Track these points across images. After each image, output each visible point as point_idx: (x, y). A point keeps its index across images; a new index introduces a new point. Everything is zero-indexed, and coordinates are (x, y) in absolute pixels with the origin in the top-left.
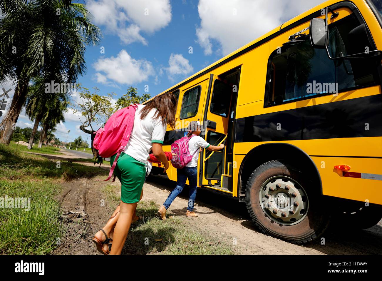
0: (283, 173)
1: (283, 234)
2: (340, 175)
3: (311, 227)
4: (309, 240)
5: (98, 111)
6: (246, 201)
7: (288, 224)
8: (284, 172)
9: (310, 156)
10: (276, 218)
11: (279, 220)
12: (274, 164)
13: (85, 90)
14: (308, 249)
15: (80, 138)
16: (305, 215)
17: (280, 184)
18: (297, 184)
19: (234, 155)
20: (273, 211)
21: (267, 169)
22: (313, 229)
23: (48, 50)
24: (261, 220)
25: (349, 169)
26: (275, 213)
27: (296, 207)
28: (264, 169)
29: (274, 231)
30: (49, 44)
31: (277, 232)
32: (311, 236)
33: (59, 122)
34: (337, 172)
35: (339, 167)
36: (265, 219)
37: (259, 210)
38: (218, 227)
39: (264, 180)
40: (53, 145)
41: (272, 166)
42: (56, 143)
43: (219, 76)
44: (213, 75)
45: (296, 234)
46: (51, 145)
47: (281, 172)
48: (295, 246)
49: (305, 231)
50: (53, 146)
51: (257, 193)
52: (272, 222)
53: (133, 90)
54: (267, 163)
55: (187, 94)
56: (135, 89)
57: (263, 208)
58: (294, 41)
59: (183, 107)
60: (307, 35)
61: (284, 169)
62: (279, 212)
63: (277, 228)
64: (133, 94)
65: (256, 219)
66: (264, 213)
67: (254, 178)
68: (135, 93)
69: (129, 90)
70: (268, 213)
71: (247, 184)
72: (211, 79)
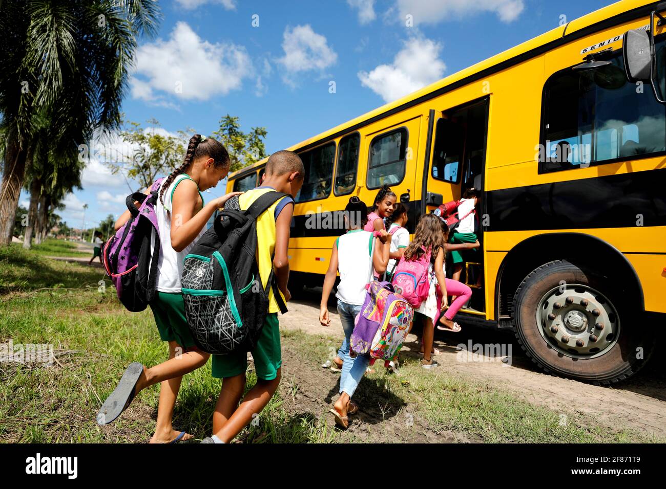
0: (576, 279)
1: (579, 372)
3: (625, 360)
4: (621, 379)
5: (161, 166)
6: (514, 326)
7: (587, 358)
8: (578, 278)
9: (624, 253)
10: (567, 349)
11: (571, 351)
12: (560, 267)
13: (134, 126)
14: (619, 391)
15: (112, 218)
16: (614, 343)
17: (571, 297)
18: (600, 295)
19: (485, 254)
20: (563, 340)
21: (547, 274)
22: (628, 361)
23: (65, 53)
24: (541, 353)
26: (565, 341)
27: (599, 331)
28: (543, 275)
29: (565, 369)
30: (65, 42)
31: (570, 370)
32: (625, 372)
33: (71, 191)
36: (549, 353)
37: (537, 339)
38: (472, 368)
39: (544, 291)
40: (56, 235)
41: (556, 270)
42: (61, 232)
43: (444, 112)
44: (434, 111)
45: (600, 371)
46: (52, 236)
47: (573, 278)
48: (600, 388)
49: (614, 366)
50: (56, 237)
51: (533, 312)
52: (560, 355)
53: (231, 121)
54: (548, 264)
55: (378, 142)
56: (235, 118)
57: (543, 334)
58: (594, 64)
59: (371, 167)
60: (615, 51)
61: (578, 274)
62: (573, 339)
63: (568, 363)
64: (231, 129)
65: (532, 352)
66: (545, 342)
67: (527, 289)
68: (236, 127)
69: (223, 123)
70: (553, 341)
71: (515, 300)
72: (431, 119)
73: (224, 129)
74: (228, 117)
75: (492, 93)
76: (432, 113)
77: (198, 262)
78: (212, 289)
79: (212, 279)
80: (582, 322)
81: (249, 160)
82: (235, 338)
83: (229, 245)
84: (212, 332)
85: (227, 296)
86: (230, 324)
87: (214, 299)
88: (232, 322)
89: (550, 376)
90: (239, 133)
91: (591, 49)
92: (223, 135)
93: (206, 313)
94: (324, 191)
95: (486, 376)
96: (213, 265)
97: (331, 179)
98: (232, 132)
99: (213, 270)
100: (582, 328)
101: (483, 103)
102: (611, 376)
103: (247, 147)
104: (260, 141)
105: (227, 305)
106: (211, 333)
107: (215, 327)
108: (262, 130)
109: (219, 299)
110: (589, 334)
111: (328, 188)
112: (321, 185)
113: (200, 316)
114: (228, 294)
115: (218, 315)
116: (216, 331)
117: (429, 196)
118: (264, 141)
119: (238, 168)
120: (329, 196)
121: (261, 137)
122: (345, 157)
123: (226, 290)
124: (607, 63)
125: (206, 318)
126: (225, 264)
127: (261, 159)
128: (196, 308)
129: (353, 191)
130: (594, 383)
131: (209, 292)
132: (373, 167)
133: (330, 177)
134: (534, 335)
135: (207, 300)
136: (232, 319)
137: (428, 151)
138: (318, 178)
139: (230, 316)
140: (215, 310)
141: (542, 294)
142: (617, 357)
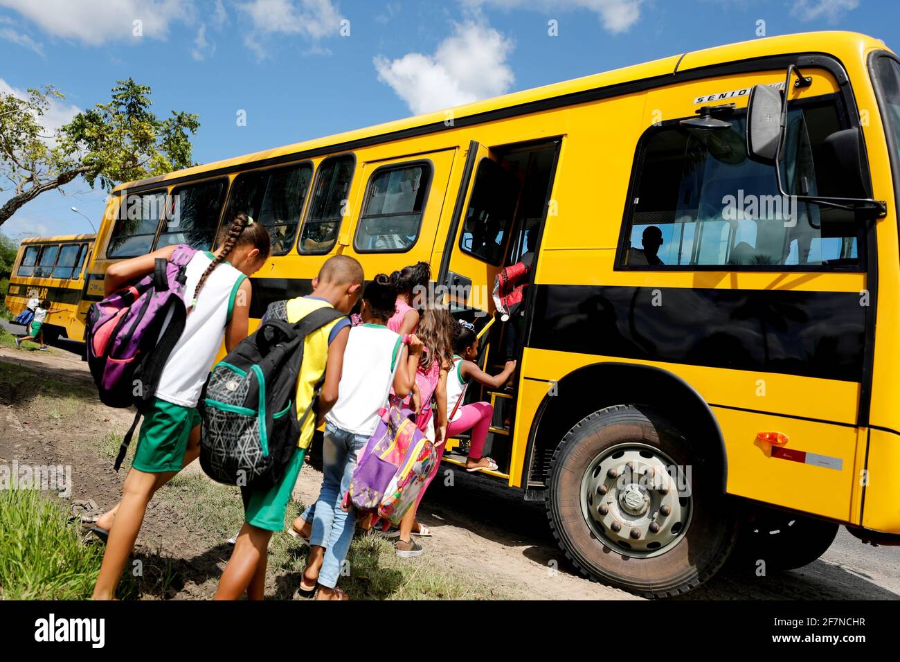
0: (644, 436)
1: (629, 578)
2: (766, 454)
3: (691, 563)
4: (683, 591)
6: (547, 499)
7: (642, 556)
8: (647, 436)
9: (710, 405)
10: (616, 541)
11: (624, 546)
12: (625, 415)
16: (682, 536)
19: (522, 382)
20: (613, 526)
21: (606, 425)
22: (695, 566)
24: (580, 544)
25: (785, 441)
26: (615, 529)
27: (663, 517)
28: (599, 425)
29: (609, 572)
31: (616, 574)
32: (689, 581)
34: (761, 447)
35: (768, 436)
36: (590, 544)
37: (577, 522)
38: (474, 560)
39: (598, 450)
41: (618, 419)
43: (493, 150)
44: (477, 144)
45: (657, 578)
47: (640, 434)
49: (676, 571)
51: (577, 481)
52: (606, 550)
53: (135, 91)
54: (608, 409)
55: (384, 177)
56: (144, 88)
57: (586, 516)
58: (709, 122)
59: (365, 216)
60: (738, 109)
61: (647, 429)
62: (627, 526)
63: (615, 563)
64: (132, 105)
65: (568, 543)
66: (588, 528)
67: (573, 443)
68: (144, 104)
69: (120, 92)
70: (599, 527)
71: (554, 459)
72: (472, 156)
73: (122, 104)
74: (131, 84)
75: (566, 134)
76: (474, 146)
77: (231, 373)
78: (243, 406)
79: (246, 396)
80: (642, 502)
81: (159, 166)
82: (256, 467)
83: (272, 361)
84: (232, 455)
85: (257, 418)
86: (254, 451)
87: (243, 419)
88: (257, 448)
89: (587, 581)
90: (147, 115)
91: (709, 100)
92: (117, 113)
93: (229, 432)
94: (281, 242)
95: (494, 575)
96: (250, 380)
97: (296, 224)
98: (135, 111)
99: (248, 385)
100: (642, 512)
101: (552, 145)
102: (670, 585)
103: (158, 143)
104: (185, 137)
105: (255, 428)
106: (230, 458)
107: (237, 450)
108: (191, 118)
109: (249, 420)
110: (650, 521)
111: (290, 238)
112: (279, 233)
113: (222, 435)
114: (259, 416)
115: (242, 438)
116: (237, 455)
117: (451, 278)
118: (192, 138)
119: (135, 176)
120: (289, 251)
121: (186, 131)
122: (325, 191)
123: (257, 411)
124: (726, 125)
125: (229, 438)
126: (264, 380)
127: (182, 168)
128: (220, 425)
129: (330, 250)
130: (646, 594)
131: (239, 409)
132: (370, 217)
133: (295, 220)
134: (574, 516)
135: (235, 418)
136: (259, 445)
137: (460, 205)
138: (276, 219)
139: (257, 441)
140: (241, 431)
141: (594, 453)
142: (682, 559)
